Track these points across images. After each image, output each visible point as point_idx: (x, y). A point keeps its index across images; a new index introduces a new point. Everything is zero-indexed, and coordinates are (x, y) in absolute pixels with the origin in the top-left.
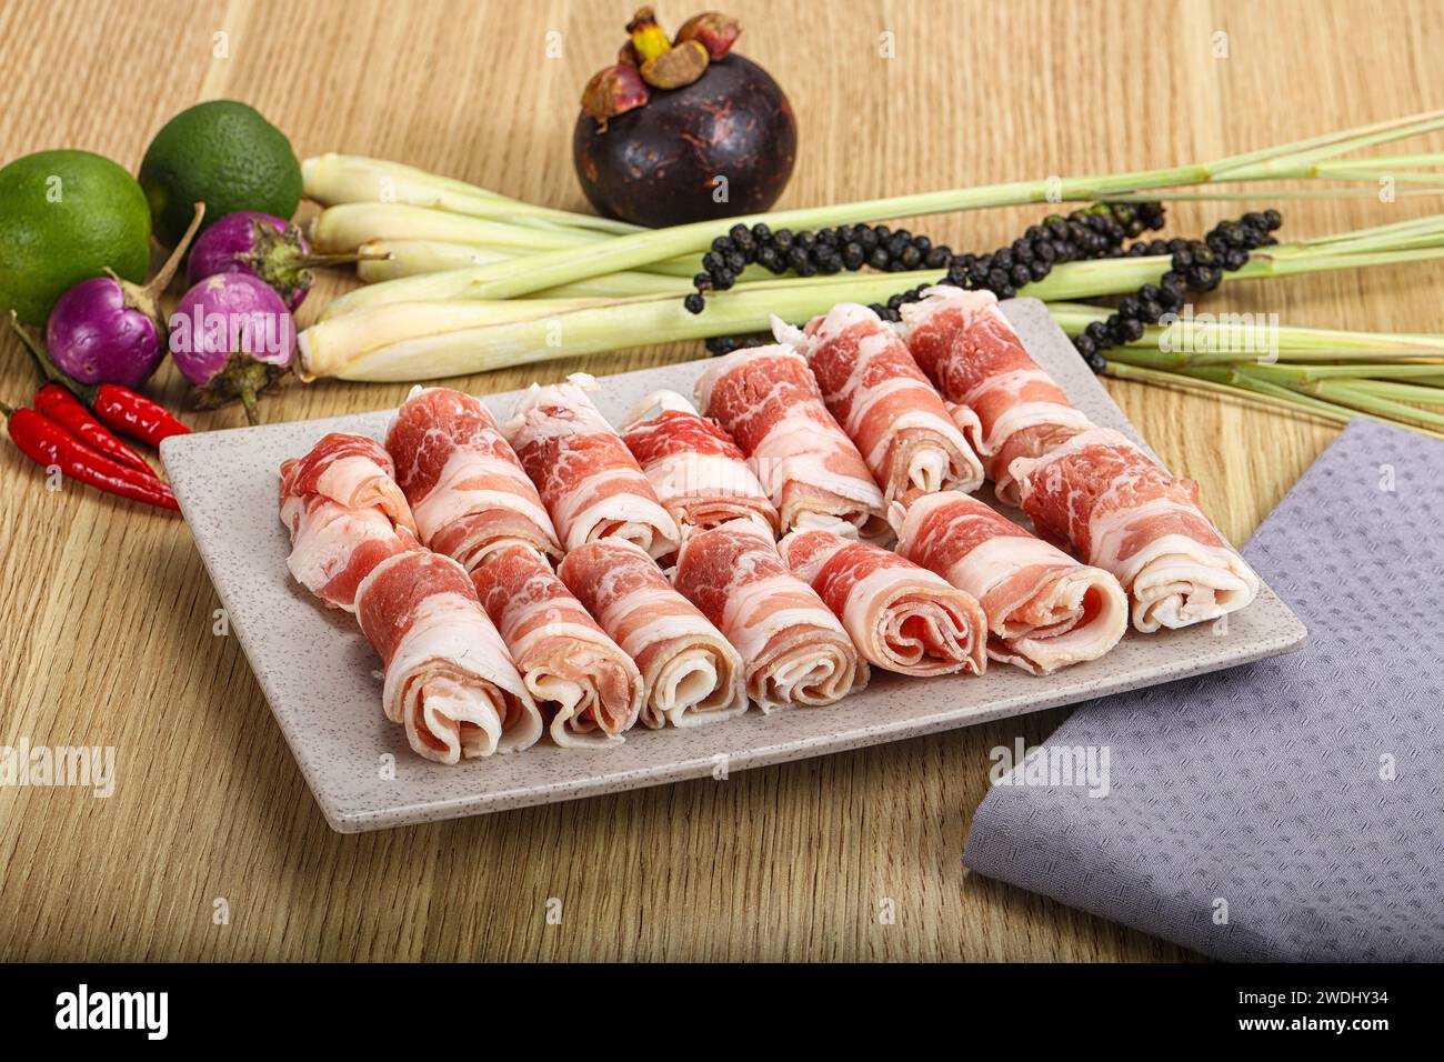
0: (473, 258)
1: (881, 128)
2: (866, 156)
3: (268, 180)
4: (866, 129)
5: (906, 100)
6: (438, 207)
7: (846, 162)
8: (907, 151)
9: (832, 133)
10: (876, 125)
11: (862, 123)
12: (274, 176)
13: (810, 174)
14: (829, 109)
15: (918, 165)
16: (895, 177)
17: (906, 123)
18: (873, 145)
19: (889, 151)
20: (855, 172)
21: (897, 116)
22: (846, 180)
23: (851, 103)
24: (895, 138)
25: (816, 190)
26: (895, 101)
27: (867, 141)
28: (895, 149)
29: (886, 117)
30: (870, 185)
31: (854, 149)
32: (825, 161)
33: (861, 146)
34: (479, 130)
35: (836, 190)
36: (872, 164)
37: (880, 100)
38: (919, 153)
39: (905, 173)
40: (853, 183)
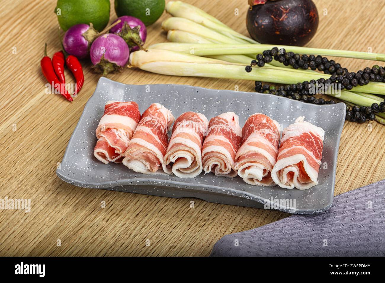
0: (198, 41)
1: (365, 28)
2: (353, 37)
3: (148, 5)
4: (360, 27)
5: (379, 21)
6: (202, 24)
7: (346, 36)
8: (368, 37)
9: (348, 27)
10: (365, 26)
11: (360, 25)
12: (150, 4)
13: (331, 38)
14: (353, 19)
15: (368, 42)
16: (358, 44)
17: (374, 28)
18: (359, 32)
19: (362, 35)
20: (346, 40)
21: (372, 26)
22: (342, 41)
23: (361, 18)
24: (367, 32)
25: (330, 42)
26: (376, 20)
27: (357, 31)
28: (364, 35)
29: (369, 25)
30: (348, 45)
31: (352, 33)
32: (339, 34)
33: (355, 32)
34: (241, 4)
35: (336, 44)
36: (354, 38)
37: (371, 19)
38: (371, 38)
39: (362, 43)
40: (343, 43)
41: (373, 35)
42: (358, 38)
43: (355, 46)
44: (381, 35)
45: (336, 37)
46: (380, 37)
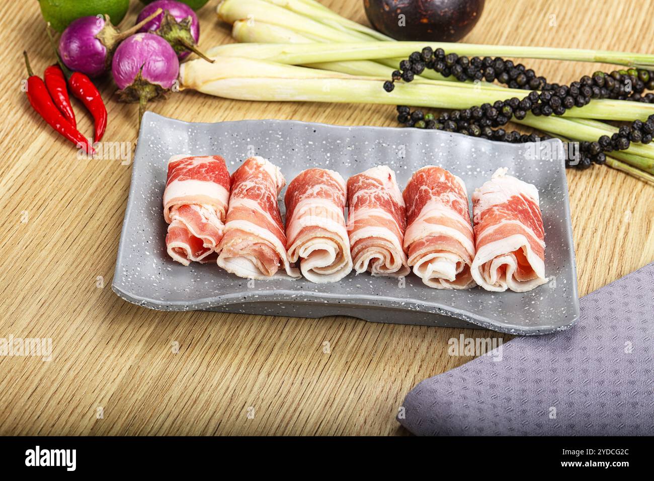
41: (565, 14)
42: (543, 20)
43: (541, 35)
44: (578, 13)
45: (506, 21)
46: (576, 18)
